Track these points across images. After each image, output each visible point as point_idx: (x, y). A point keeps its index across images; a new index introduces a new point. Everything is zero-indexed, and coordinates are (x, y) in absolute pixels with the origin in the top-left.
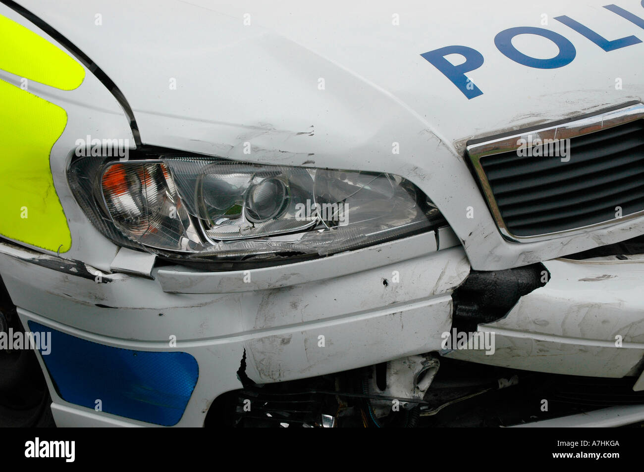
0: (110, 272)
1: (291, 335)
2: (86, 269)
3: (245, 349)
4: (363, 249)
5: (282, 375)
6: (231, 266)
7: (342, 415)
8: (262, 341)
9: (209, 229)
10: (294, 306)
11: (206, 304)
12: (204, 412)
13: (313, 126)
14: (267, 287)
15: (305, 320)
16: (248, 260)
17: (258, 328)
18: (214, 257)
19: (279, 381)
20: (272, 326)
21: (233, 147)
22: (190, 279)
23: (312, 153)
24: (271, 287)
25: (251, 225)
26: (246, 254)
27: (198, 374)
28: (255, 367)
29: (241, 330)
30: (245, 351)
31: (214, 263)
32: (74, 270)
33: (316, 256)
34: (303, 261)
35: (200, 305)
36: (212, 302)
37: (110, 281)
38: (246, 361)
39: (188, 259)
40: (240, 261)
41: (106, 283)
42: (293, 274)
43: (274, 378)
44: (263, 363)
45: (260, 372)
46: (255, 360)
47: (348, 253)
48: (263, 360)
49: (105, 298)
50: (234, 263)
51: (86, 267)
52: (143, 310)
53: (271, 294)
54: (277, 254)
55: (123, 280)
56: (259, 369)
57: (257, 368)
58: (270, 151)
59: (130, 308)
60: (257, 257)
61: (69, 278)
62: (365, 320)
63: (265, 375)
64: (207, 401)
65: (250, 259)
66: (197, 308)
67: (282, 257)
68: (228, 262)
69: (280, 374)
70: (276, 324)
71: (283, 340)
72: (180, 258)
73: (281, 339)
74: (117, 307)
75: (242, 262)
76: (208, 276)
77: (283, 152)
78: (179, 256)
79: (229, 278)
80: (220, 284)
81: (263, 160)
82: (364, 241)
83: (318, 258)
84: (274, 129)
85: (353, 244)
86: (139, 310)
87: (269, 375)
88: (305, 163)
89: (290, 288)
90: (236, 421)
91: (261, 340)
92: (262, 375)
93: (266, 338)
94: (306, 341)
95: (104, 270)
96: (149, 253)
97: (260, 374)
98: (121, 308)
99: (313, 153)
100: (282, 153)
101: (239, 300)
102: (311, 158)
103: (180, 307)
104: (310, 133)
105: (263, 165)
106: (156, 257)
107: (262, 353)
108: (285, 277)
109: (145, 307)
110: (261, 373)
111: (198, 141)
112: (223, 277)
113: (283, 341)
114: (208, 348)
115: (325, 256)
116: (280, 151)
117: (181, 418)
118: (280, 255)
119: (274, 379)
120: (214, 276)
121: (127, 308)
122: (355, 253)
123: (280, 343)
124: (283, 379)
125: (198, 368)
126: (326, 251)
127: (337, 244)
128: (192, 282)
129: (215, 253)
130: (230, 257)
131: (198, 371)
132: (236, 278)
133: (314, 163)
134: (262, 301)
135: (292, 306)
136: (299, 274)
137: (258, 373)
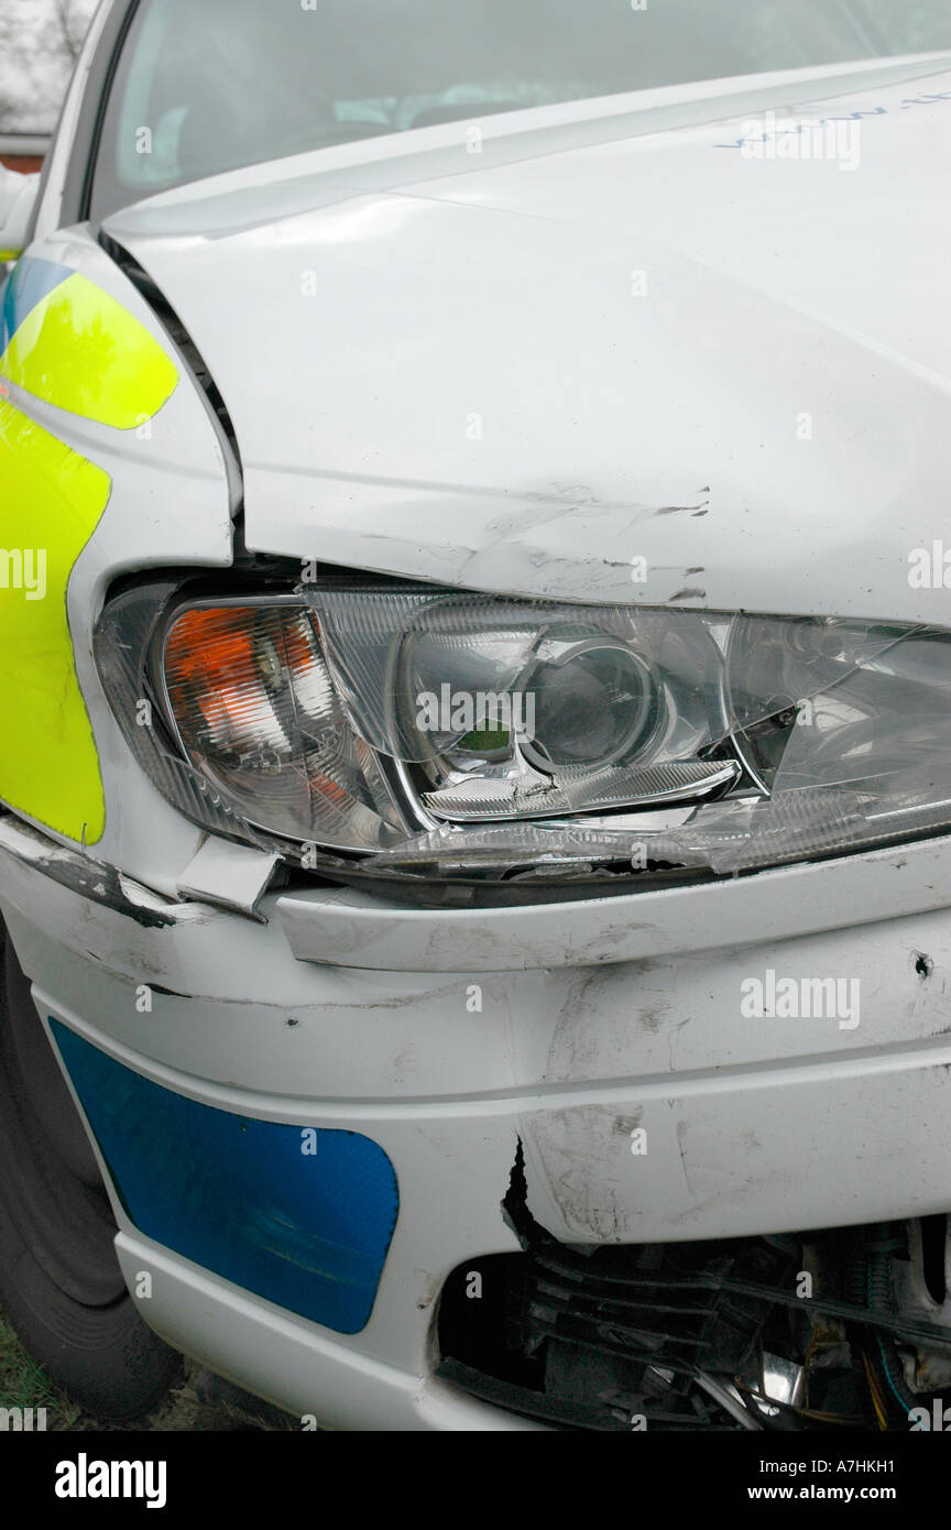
0: (177, 897)
1: (641, 1107)
2: (120, 887)
3: (519, 1140)
4: (849, 859)
5: (621, 1223)
6: (468, 894)
7: (827, 1361)
8: (564, 1118)
9: (433, 789)
10: (650, 1020)
11: (410, 1000)
12: (423, 1307)
13: (707, 489)
14: (561, 960)
15: (680, 1066)
16: (516, 879)
17: (555, 1080)
18: (426, 868)
19: (614, 1242)
20: (591, 1077)
21: (474, 552)
22: (353, 925)
23: (698, 566)
24: (575, 960)
25: (546, 781)
26: (514, 863)
27: (398, 1197)
28: (550, 1193)
29: (509, 1082)
30: (520, 1143)
31: (424, 884)
32: (100, 889)
33: (706, 875)
34: (664, 888)
35: (394, 1004)
36: (427, 997)
37: (171, 921)
38: (527, 1172)
39: (360, 870)
40: (499, 881)
41: (161, 926)
42: (635, 926)
43: (603, 1230)
44: (570, 1181)
45: (562, 1210)
46: (549, 1174)
47: (803, 869)
48: (566, 1175)
49: (162, 966)
50: (477, 887)
51: (122, 883)
52: (248, 1006)
53: (590, 982)
54: (595, 865)
55: (201, 922)
56: (561, 1199)
57: (556, 1196)
58: (577, 564)
59: (219, 1000)
60: (538, 872)
61: (92, 910)
62: (856, 1079)
63: (578, 1221)
64: (429, 1277)
65: (522, 876)
66: (383, 1011)
67: (613, 875)
68: (460, 884)
69: (616, 1221)
70: (599, 1070)
71: (619, 1123)
72: (342, 868)
73: (613, 1119)
74: (190, 992)
75: (501, 887)
76: (400, 921)
77: (613, 565)
78: (340, 862)
79: (455, 929)
80: (431, 943)
81: (557, 588)
82: (857, 836)
83: (709, 882)
84: (594, 500)
85: (823, 842)
86: (239, 1006)
87: (588, 1221)
88: (678, 596)
89: (642, 965)
90: (532, 1342)
91: (560, 1115)
92: (570, 1218)
93: (573, 1110)
94: (681, 1128)
95: (165, 893)
96: (262, 850)
97: (565, 1216)
98: (198, 997)
99: (702, 566)
100: (612, 568)
101: (505, 995)
102: (693, 582)
103: (341, 1006)
104: (698, 508)
105: (559, 603)
106: (279, 861)
107: (565, 1153)
108: (613, 935)
109: (254, 999)
110: (568, 1214)
111: (383, 537)
112: (441, 924)
113: (620, 1125)
114: (418, 1127)
115: (728, 876)
116: (605, 562)
117: (370, 1315)
118: (607, 868)
119: (604, 1236)
120: (414, 921)
121: (212, 998)
122: (822, 870)
123: (611, 1130)
124: (628, 1237)
125: (396, 1182)
126: (735, 861)
127: (770, 842)
128: (361, 934)
129: (434, 854)
130: (471, 869)
131: (396, 1189)
132: (472, 931)
133: (704, 595)
134: (568, 1002)
135: (642, 1019)
136: (651, 926)
137: (560, 1213)
